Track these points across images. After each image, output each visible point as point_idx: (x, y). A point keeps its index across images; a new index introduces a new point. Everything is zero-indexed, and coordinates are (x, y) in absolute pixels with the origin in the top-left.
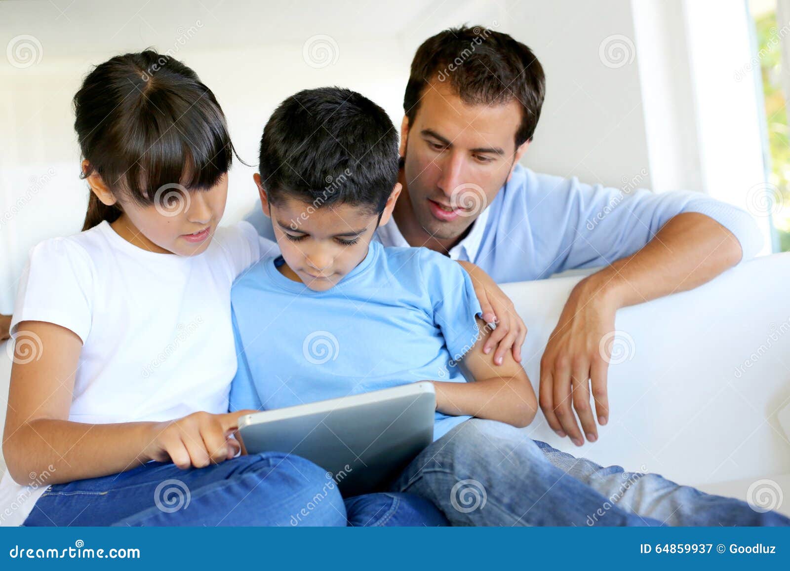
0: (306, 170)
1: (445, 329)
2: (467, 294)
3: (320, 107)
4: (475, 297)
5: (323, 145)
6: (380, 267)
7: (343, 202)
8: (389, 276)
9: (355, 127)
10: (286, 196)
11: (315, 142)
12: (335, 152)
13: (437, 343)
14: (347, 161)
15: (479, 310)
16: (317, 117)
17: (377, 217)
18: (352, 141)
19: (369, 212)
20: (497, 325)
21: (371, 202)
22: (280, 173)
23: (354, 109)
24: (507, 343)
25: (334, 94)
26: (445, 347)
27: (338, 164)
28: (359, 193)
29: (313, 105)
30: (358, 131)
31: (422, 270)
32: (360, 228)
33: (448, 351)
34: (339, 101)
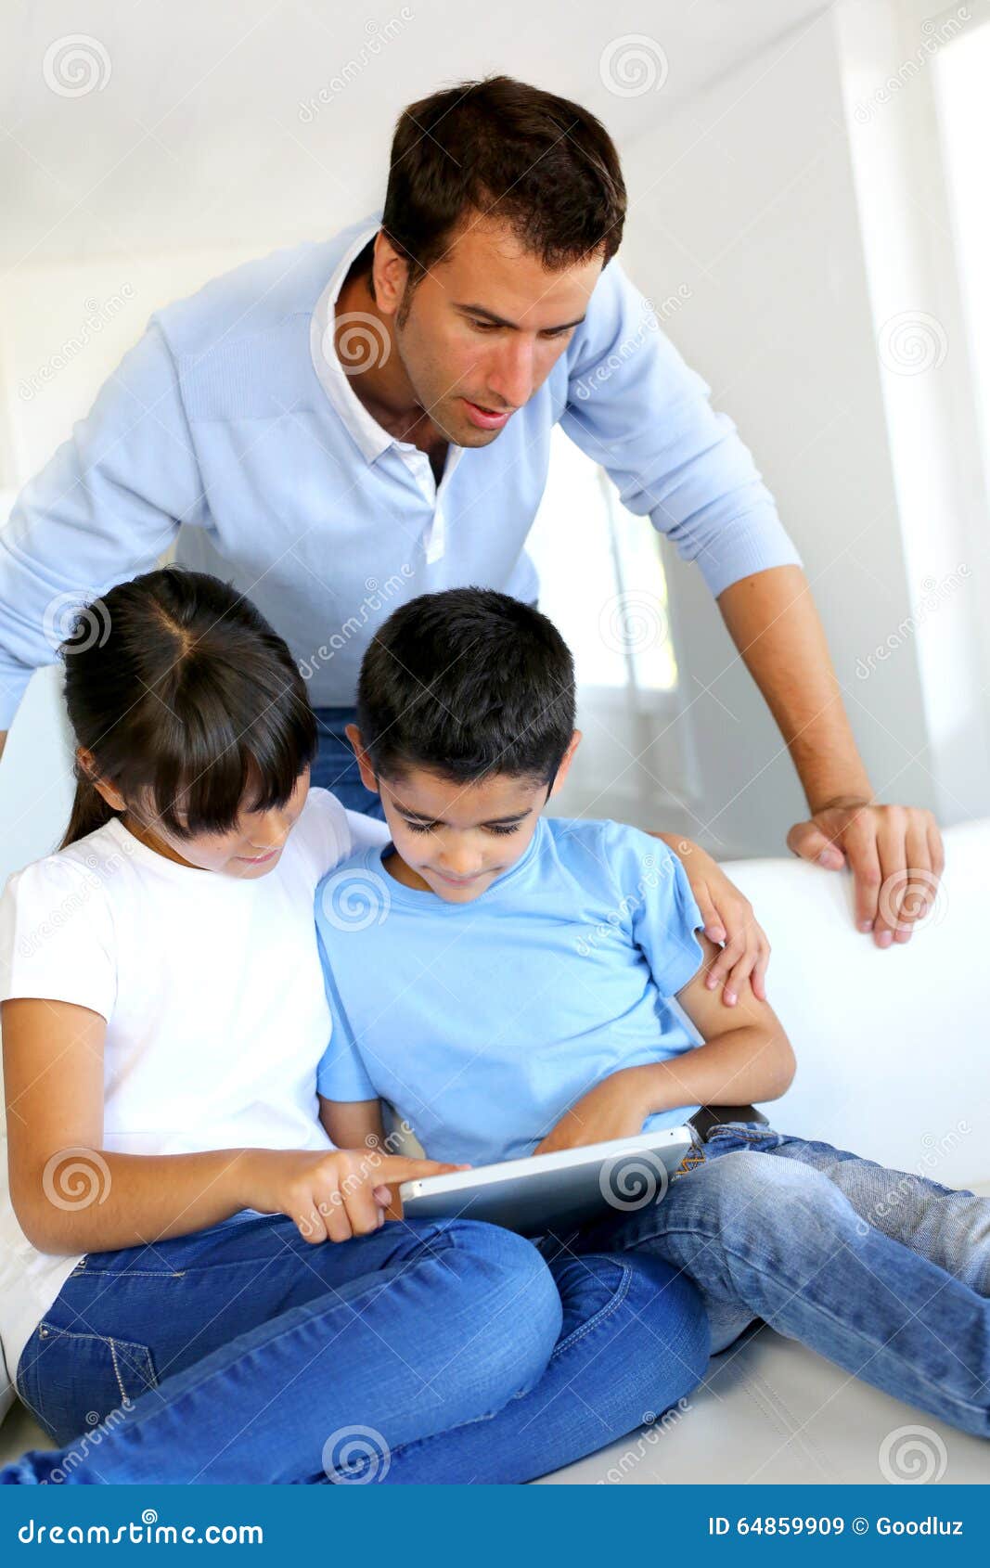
0: (439, 726)
1: (651, 951)
2: (680, 897)
3: (453, 626)
4: (694, 901)
5: (464, 686)
6: (546, 858)
7: (498, 773)
8: (561, 872)
9: (509, 656)
10: (406, 765)
11: (450, 682)
12: (481, 696)
13: (640, 976)
14: (500, 710)
15: (700, 924)
16: (448, 642)
17: (546, 788)
18: (506, 678)
19: (535, 783)
20: (727, 942)
21: (539, 769)
22: (397, 731)
23: (506, 625)
24: (744, 971)
25: (472, 603)
26: (651, 980)
27: (487, 715)
28: (521, 757)
29: (442, 622)
30: (515, 660)
31: (610, 862)
32: (523, 809)
33: (656, 985)
34: (481, 613)
